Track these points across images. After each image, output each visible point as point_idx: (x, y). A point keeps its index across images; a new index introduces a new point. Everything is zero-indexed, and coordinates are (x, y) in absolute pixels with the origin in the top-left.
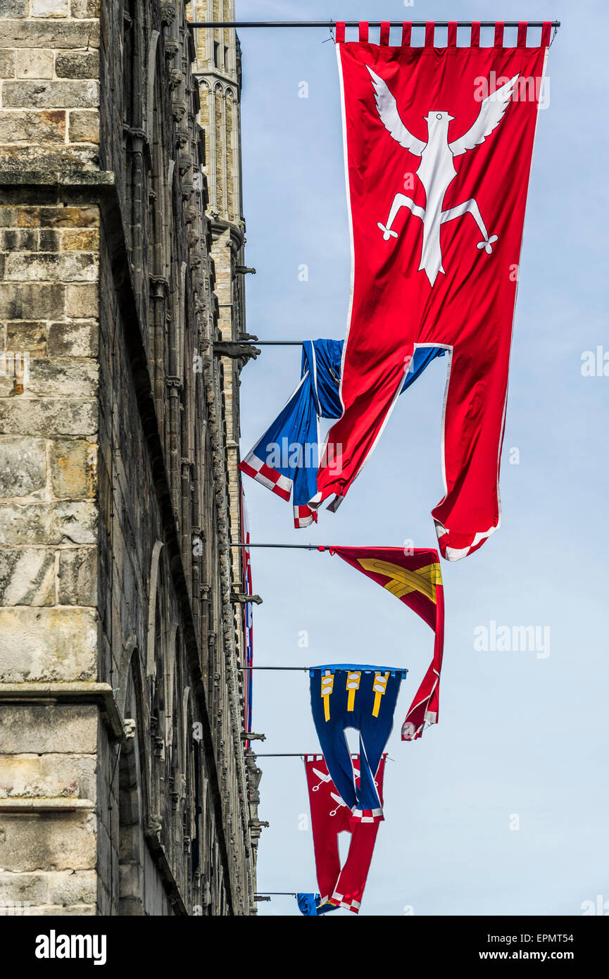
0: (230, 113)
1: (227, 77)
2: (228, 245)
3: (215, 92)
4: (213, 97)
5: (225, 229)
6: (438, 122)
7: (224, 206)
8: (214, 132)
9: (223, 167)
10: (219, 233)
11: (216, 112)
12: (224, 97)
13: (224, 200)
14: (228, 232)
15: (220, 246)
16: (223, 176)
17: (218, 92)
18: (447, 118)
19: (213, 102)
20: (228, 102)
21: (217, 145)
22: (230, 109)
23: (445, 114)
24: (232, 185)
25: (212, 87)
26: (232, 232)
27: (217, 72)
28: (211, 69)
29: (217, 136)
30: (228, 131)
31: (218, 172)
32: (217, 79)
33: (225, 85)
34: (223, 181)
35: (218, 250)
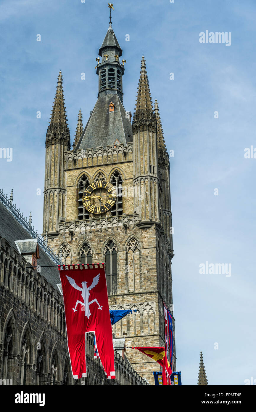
0: (155, 187)
1: (154, 176)
2: (155, 229)
3: (150, 181)
4: (149, 183)
5: (154, 223)
6: (84, 284)
7: (154, 216)
8: (150, 194)
9: (153, 204)
10: (152, 225)
11: (150, 187)
12: (153, 182)
13: (154, 214)
14: (155, 224)
15: (153, 229)
16: (153, 207)
17: (151, 181)
18: (86, 283)
19: (149, 184)
20: (155, 183)
21: (151, 197)
22: (155, 186)
23: (85, 282)
24: (156, 209)
25: (149, 180)
26: (156, 224)
27: (151, 175)
28: (149, 174)
29: (151, 194)
30: (155, 193)
31: (151, 206)
32: (150, 177)
33: (153, 179)
34: (153, 209)
35: (152, 230)
